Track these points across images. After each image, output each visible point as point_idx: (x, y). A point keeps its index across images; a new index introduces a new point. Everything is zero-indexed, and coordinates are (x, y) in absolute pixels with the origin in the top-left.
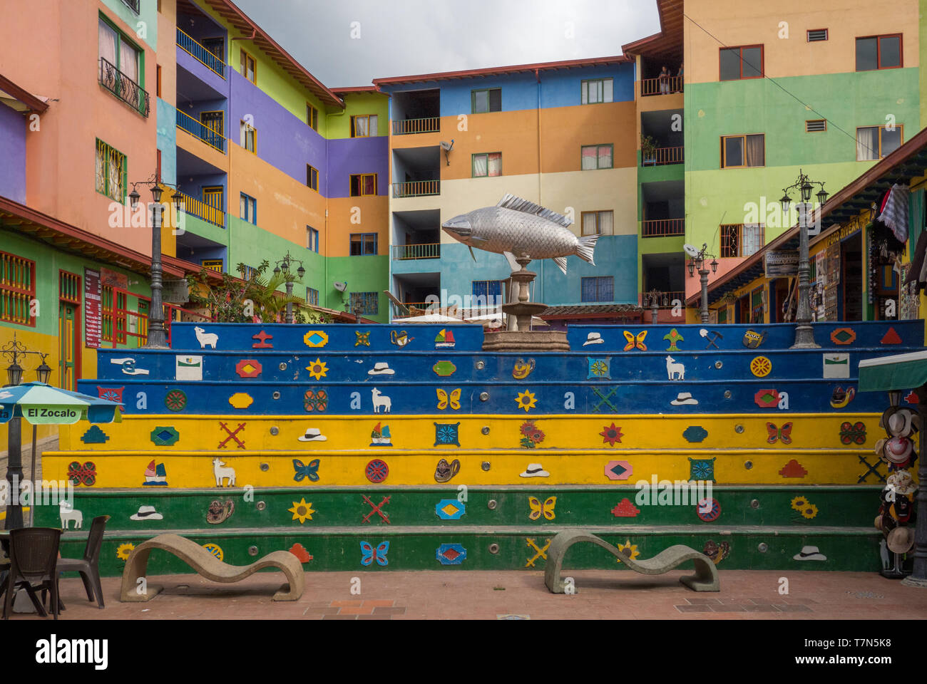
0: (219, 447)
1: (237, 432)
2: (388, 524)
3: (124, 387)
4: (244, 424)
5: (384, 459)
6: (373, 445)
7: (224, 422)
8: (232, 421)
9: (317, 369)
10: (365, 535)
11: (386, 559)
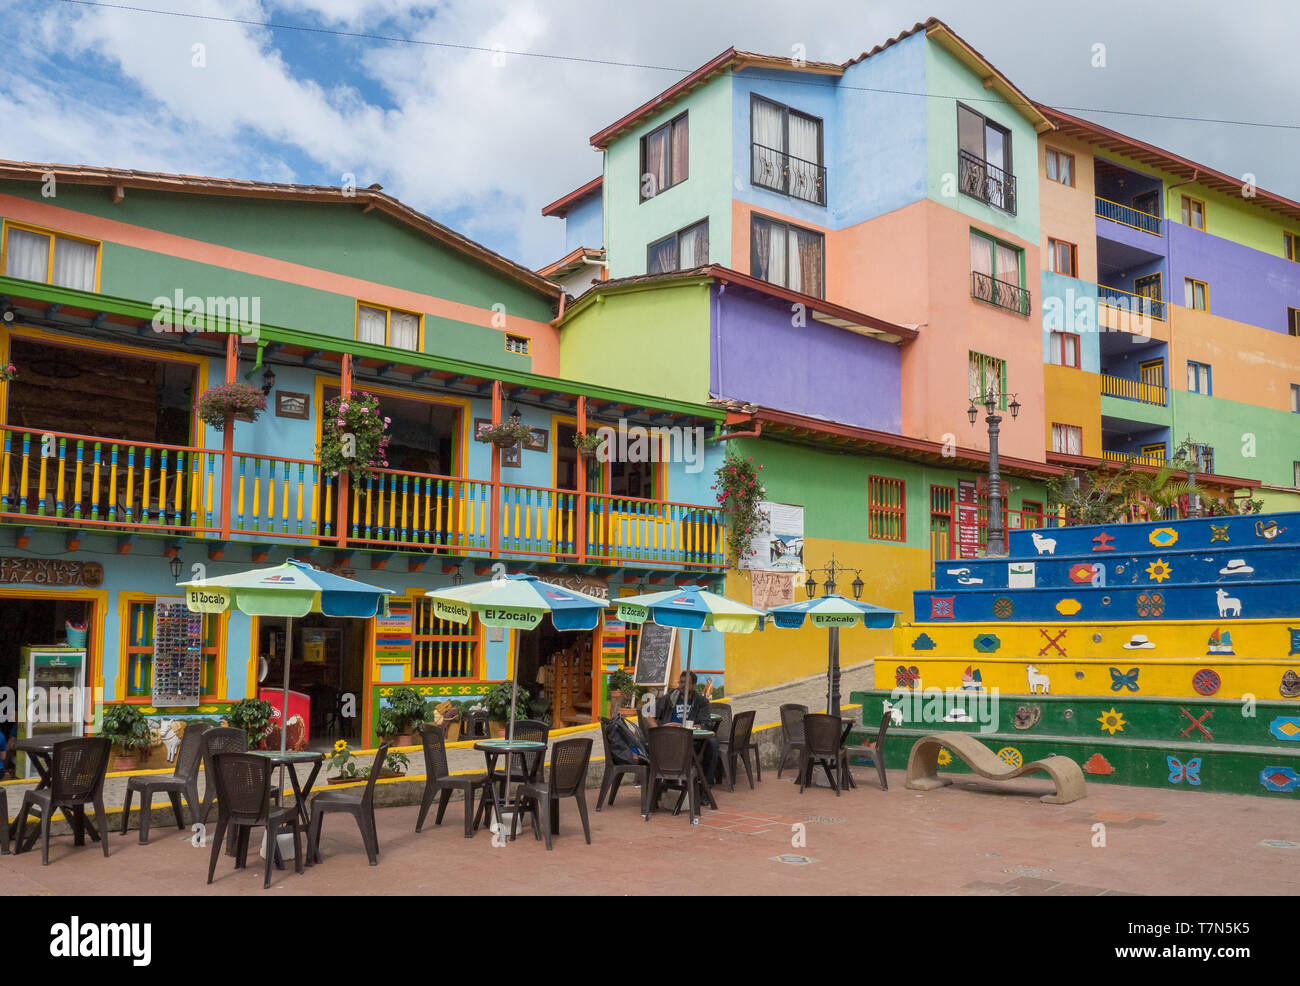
0: (1040, 654)
1: (1057, 639)
2: (1211, 741)
3: (954, 596)
4: (1065, 631)
5: (1215, 669)
6: (1210, 653)
7: (1044, 629)
8: (1053, 627)
9: (1159, 570)
10: (1172, 750)
11: (1198, 779)
